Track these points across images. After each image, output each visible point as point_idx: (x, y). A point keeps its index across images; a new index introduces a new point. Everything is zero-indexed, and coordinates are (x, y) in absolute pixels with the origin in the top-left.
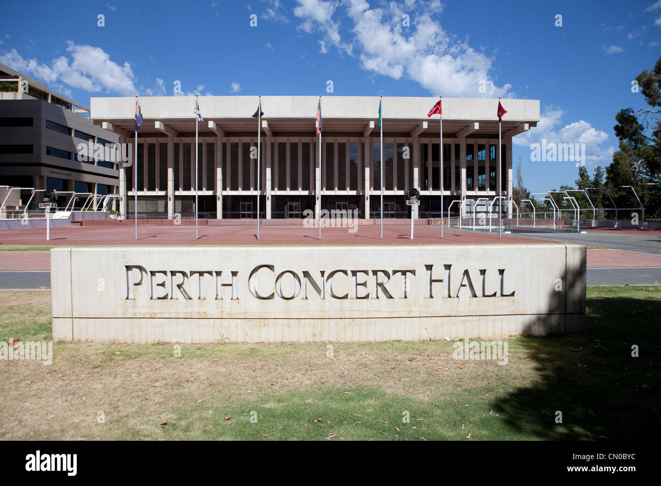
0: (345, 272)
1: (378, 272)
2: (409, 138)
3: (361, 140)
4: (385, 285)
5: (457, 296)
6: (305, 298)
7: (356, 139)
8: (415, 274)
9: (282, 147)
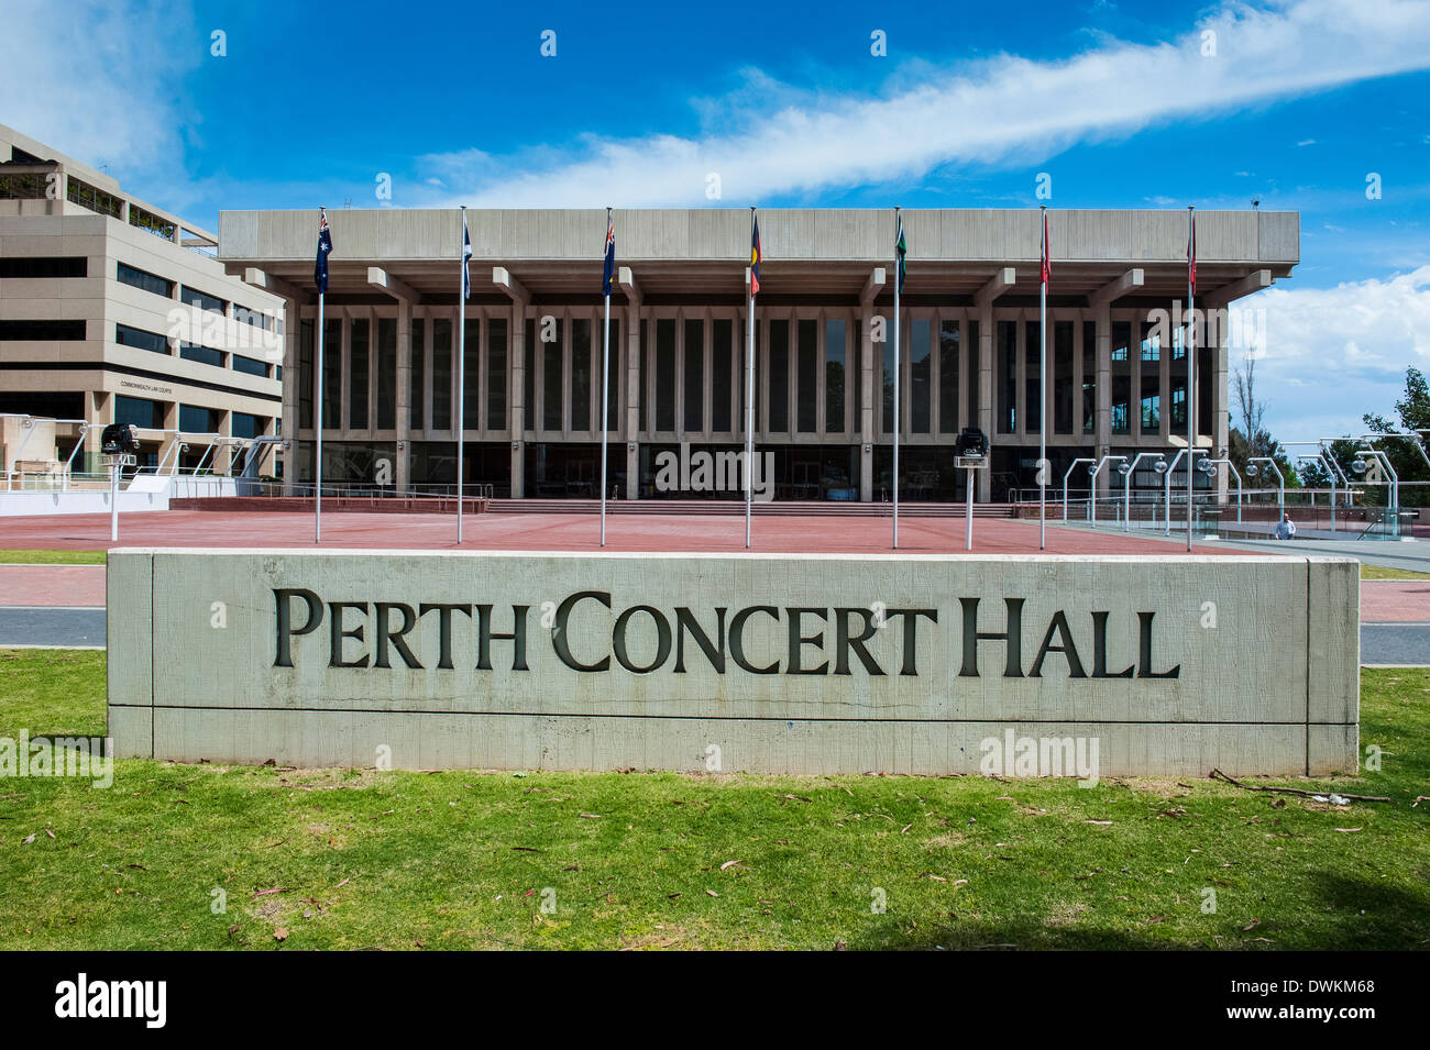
0: (773, 612)
1: (850, 614)
2: (969, 309)
3: (852, 313)
4: (865, 643)
5: (1036, 673)
6: (680, 669)
7: (843, 311)
8: (936, 620)
9: (666, 329)
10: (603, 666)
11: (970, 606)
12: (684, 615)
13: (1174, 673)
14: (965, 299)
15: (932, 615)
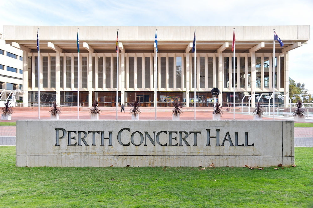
0: (166, 132)
1: (182, 133)
2: (216, 54)
3: (183, 55)
4: (186, 139)
5: (223, 145)
6: (145, 145)
7: (182, 54)
8: (201, 134)
9: (132, 59)
10: (129, 144)
11: (208, 130)
12: (146, 133)
13: (253, 145)
14: (215, 51)
15: (200, 133)
